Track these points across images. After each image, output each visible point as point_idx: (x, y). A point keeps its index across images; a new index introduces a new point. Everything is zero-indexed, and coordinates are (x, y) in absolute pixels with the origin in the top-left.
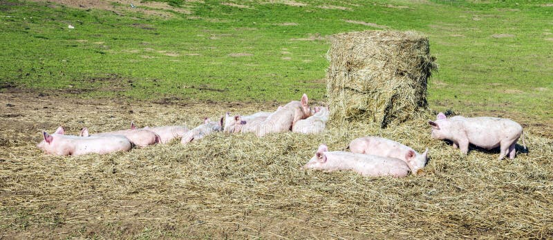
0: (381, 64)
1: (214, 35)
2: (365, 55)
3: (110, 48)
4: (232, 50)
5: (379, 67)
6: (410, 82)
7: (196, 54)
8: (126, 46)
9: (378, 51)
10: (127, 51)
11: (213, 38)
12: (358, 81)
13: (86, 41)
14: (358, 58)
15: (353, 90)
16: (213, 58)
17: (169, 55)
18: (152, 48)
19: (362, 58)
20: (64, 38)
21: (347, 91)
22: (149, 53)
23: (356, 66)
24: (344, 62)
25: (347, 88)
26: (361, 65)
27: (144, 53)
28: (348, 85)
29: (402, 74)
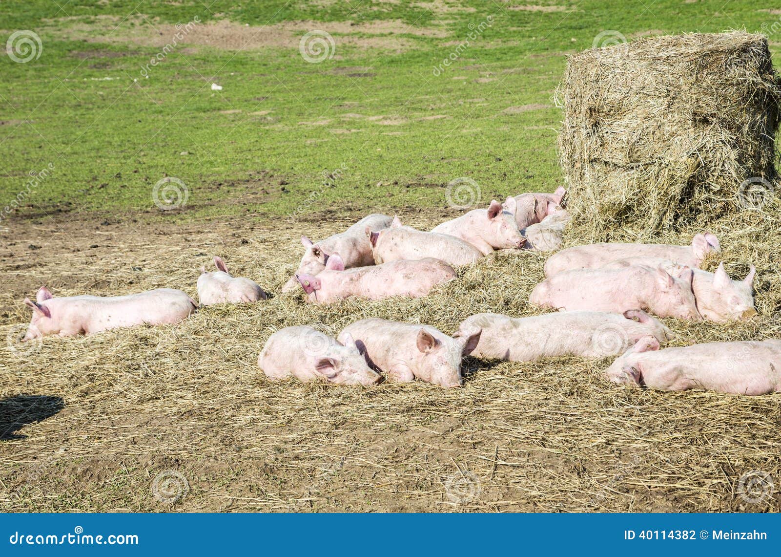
0: (658, 105)
1: (487, 73)
2: (624, 90)
3: (279, 121)
4: (513, 102)
5: (655, 111)
6: (726, 135)
7: (440, 116)
8: (310, 115)
9: (650, 80)
10: (311, 124)
11: (483, 80)
12: (615, 145)
13: (237, 111)
14: (611, 97)
15: (606, 163)
16: (468, 122)
17: (386, 123)
18: (357, 113)
19: (618, 96)
20: (198, 109)
21: (597, 167)
22: (350, 123)
23: (608, 114)
24: (584, 109)
25: (595, 160)
26: (617, 111)
27: (340, 123)
28: (596, 155)
29: (705, 121)
